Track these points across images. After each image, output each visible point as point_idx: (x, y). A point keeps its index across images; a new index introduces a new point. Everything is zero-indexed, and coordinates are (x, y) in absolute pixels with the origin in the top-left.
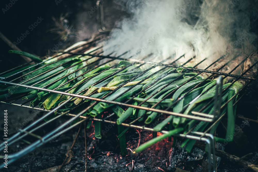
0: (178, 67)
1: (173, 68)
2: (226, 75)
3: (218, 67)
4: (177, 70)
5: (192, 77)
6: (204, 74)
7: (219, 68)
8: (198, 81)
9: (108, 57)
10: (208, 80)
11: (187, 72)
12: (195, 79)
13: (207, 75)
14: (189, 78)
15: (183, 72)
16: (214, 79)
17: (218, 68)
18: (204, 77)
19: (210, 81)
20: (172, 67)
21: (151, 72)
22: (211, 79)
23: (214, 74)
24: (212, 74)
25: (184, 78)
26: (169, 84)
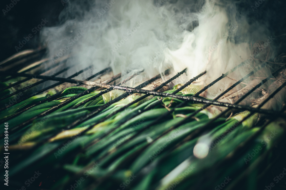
0: (167, 95)
1: (158, 98)
2: (253, 111)
3: (242, 91)
4: (163, 101)
5: (188, 115)
6: (214, 108)
7: (244, 93)
8: (198, 123)
9: (53, 78)
10: (221, 119)
11: (180, 104)
12: (194, 120)
13: (219, 109)
14: (183, 116)
15: (174, 105)
16: (233, 115)
17: (242, 93)
18: (212, 113)
19: (224, 121)
20: (156, 95)
21: (115, 106)
22: (228, 116)
23: (230, 108)
24: (227, 108)
25: (174, 117)
26: (139, 132)
